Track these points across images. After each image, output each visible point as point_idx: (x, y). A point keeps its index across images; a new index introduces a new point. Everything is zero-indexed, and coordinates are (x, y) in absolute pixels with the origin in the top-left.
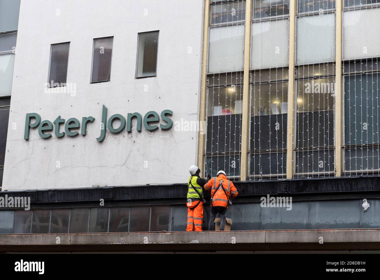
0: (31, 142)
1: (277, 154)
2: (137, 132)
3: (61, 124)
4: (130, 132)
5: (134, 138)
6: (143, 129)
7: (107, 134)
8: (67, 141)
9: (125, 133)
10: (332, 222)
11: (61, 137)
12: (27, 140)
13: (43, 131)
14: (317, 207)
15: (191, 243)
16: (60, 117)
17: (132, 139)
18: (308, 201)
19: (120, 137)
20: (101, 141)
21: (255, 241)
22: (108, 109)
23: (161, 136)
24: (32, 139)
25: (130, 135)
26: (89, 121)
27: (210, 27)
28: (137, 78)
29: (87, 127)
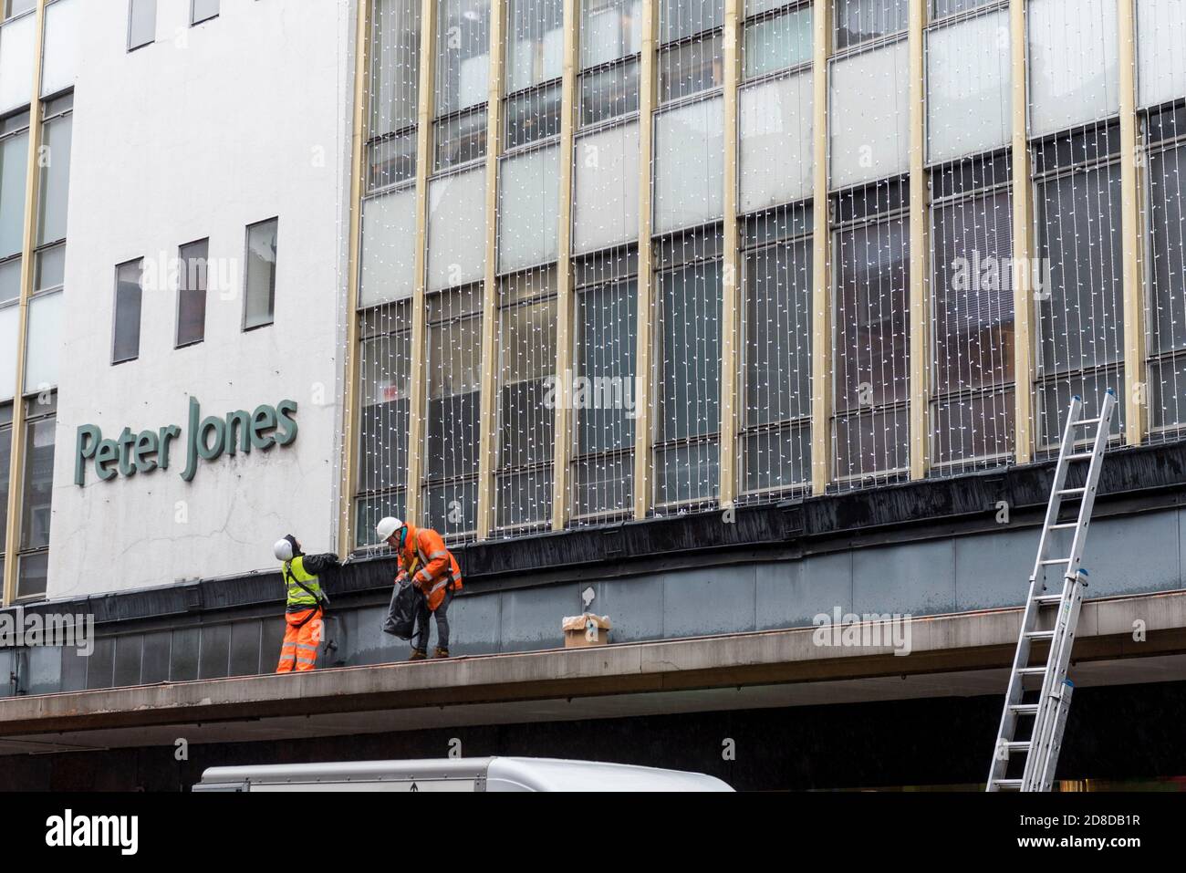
0: (87, 489)
1: (455, 488)
2: (243, 453)
3: (129, 445)
4: (233, 455)
5: (240, 469)
6: (253, 448)
7: (199, 464)
8: (140, 482)
9: (226, 458)
10: (534, 637)
11: (131, 475)
12: (82, 485)
13: (104, 465)
14: (513, 603)
15: (201, 704)
16: (127, 430)
17: (236, 470)
18: (498, 592)
19: (218, 465)
20: (190, 478)
21: (287, 696)
22: (201, 407)
23: (280, 461)
24: (90, 483)
25: (233, 462)
26: (171, 436)
27: (367, 197)
28: (247, 330)
29: (170, 449)
